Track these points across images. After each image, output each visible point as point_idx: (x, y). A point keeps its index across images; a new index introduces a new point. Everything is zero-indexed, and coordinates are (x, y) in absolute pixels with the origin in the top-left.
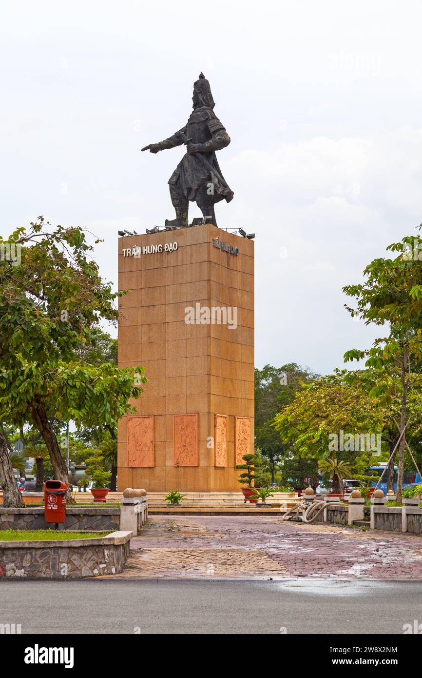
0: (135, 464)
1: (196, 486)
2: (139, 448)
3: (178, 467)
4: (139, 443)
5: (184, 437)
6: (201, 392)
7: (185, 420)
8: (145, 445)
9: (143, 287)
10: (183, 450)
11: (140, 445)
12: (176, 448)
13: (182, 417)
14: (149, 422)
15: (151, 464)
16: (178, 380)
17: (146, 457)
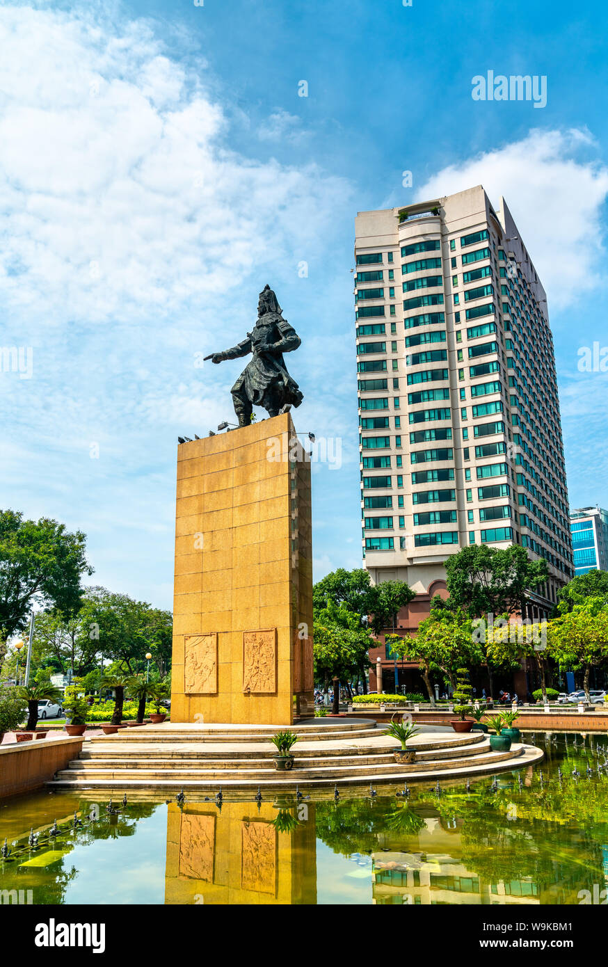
0: (193, 691)
1: (274, 717)
2: (199, 671)
3: (249, 693)
4: (199, 665)
5: (257, 657)
6: (280, 603)
7: (258, 638)
8: (206, 667)
9: (205, 492)
10: (255, 672)
11: (199, 668)
12: (246, 671)
13: (254, 634)
14: (211, 640)
15: (213, 690)
16: (248, 591)
17: (207, 681)
